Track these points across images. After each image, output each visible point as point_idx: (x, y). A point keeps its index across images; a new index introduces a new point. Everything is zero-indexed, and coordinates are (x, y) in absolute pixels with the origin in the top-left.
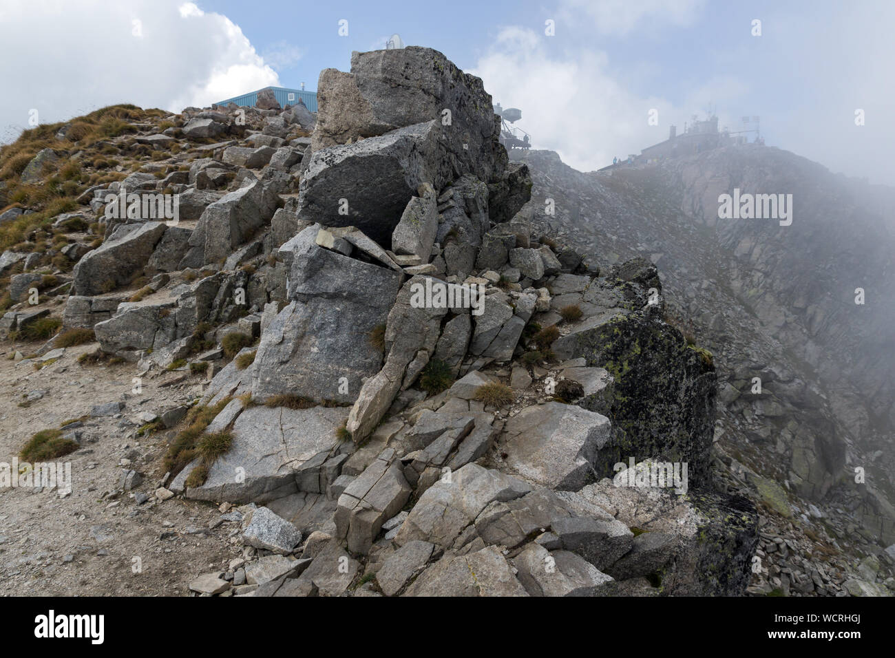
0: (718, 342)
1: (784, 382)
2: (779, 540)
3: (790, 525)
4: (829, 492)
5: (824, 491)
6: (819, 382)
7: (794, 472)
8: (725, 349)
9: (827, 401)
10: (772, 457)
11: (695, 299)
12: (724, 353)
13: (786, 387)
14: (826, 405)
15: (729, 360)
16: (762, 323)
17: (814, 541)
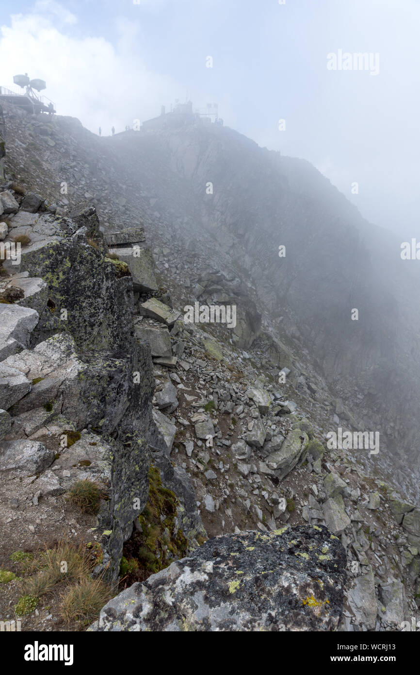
0: (191, 258)
1: (230, 281)
2: (212, 374)
3: (220, 364)
4: (253, 343)
5: (251, 343)
6: (251, 279)
7: (235, 334)
8: (195, 262)
9: (255, 291)
10: (223, 326)
11: (179, 230)
12: (195, 265)
13: (231, 284)
14: (255, 293)
15: (198, 269)
16: (220, 245)
17: (232, 371)
